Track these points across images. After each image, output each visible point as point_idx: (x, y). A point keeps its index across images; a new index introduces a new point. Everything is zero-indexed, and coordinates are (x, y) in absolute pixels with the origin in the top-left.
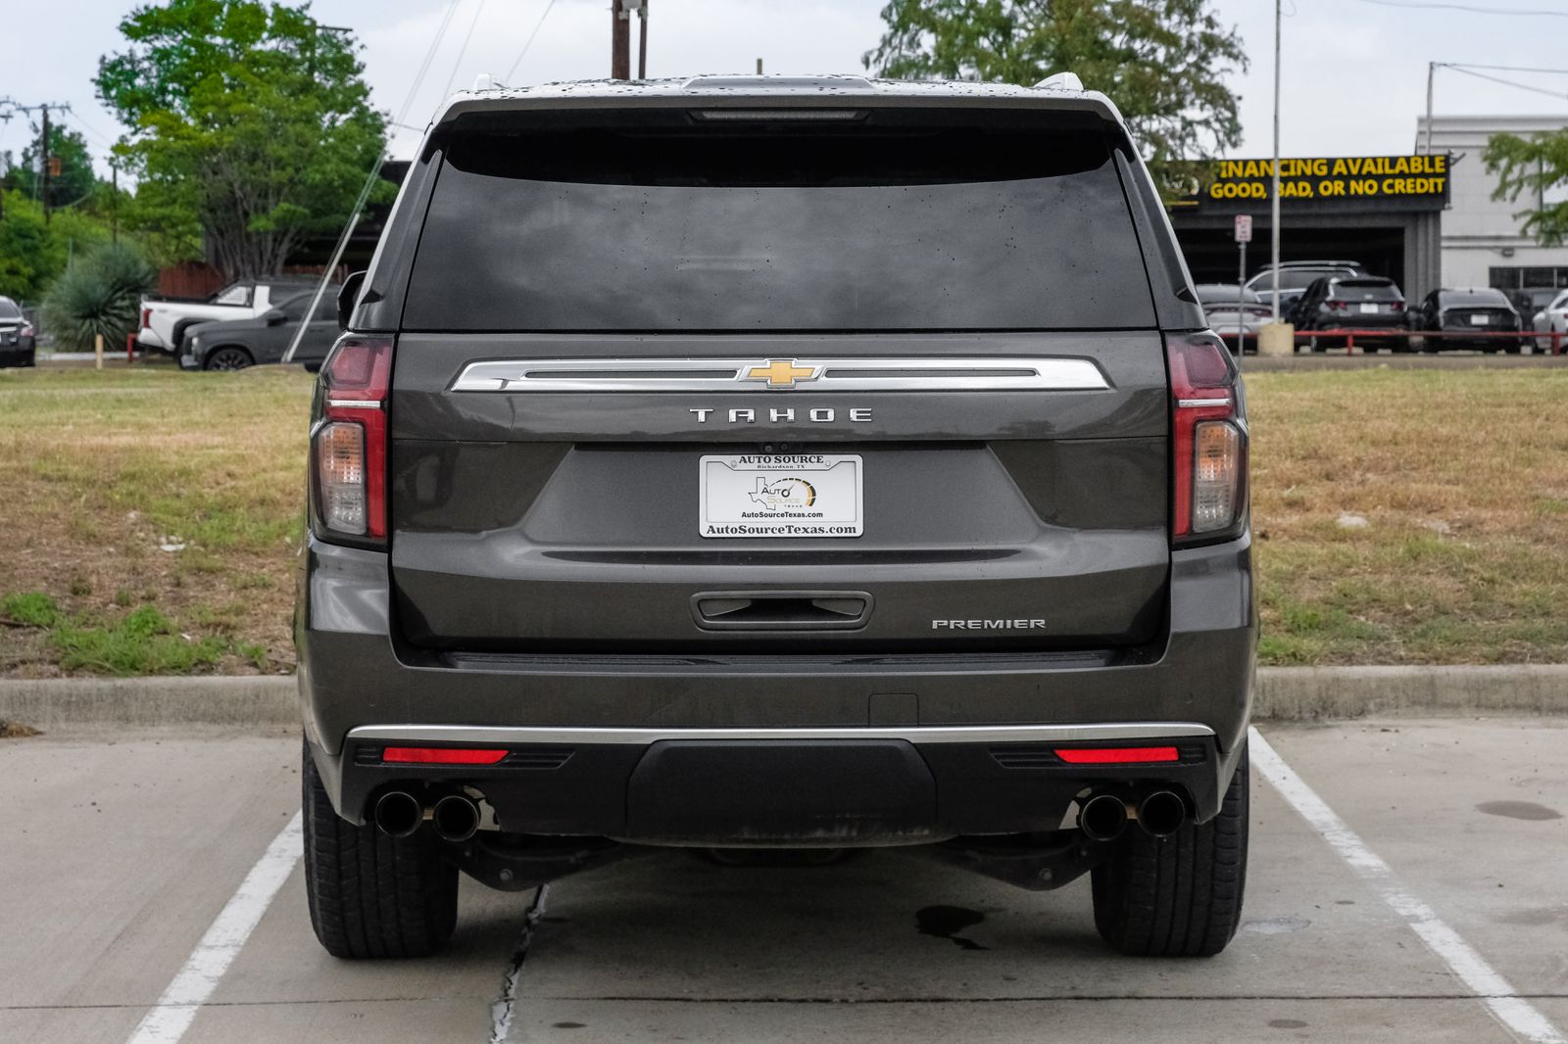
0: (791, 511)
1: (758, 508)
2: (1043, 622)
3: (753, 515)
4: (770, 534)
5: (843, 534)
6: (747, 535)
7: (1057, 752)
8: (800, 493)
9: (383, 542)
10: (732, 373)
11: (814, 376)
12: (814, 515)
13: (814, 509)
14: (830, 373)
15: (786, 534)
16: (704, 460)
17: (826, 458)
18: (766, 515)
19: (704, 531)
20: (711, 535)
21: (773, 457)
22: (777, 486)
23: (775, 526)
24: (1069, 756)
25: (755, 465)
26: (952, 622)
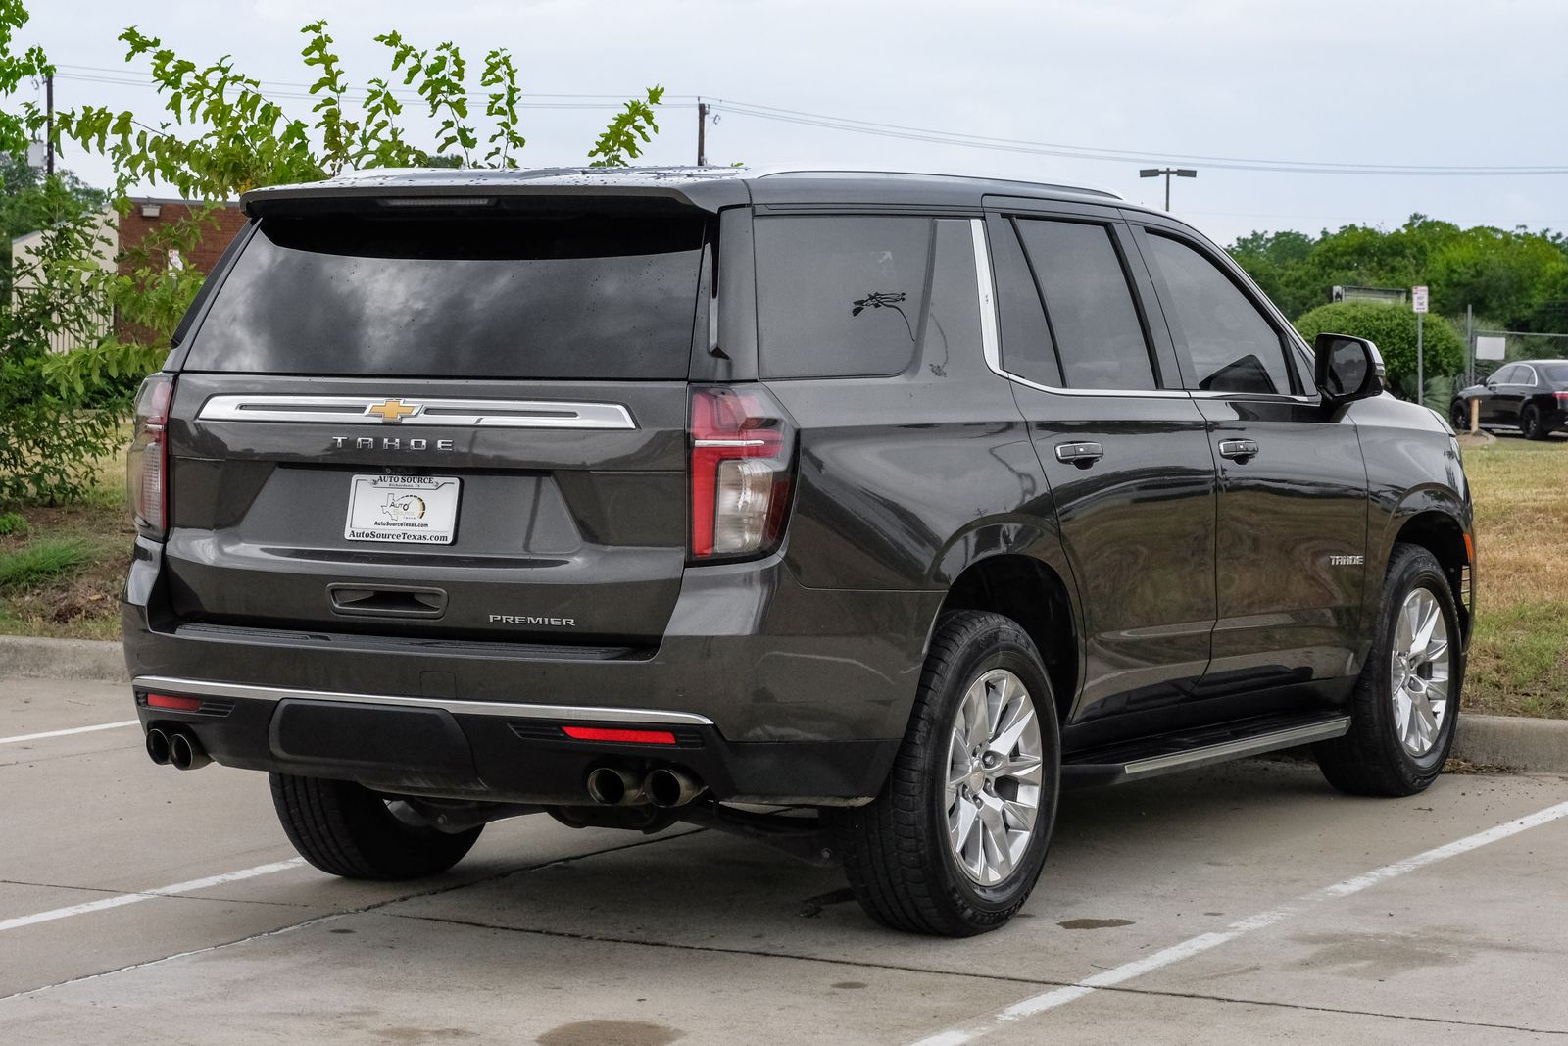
0: (408, 521)
1: (386, 518)
2: (573, 621)
3: (382, 523)
4: (391, 540)
5: (439, 542)
6: (376, 539)
7: (564, 729)
8: (415, 506)
9: (160, 535)
10: (361, 409)
11: (414, 413)
12: (423, 526)
13: (423, 521)
14: (428, 411)
15: (401, 540)
16: (355, 478)
17: (435, 480)
18: (391, 524)
19: (347, 536)
20: (352, 538)
21: (400, 478)
22: (401, 501)
23: (394, 533)
24: (570, 731)
25: (387, 484)
26: (504, 617)
